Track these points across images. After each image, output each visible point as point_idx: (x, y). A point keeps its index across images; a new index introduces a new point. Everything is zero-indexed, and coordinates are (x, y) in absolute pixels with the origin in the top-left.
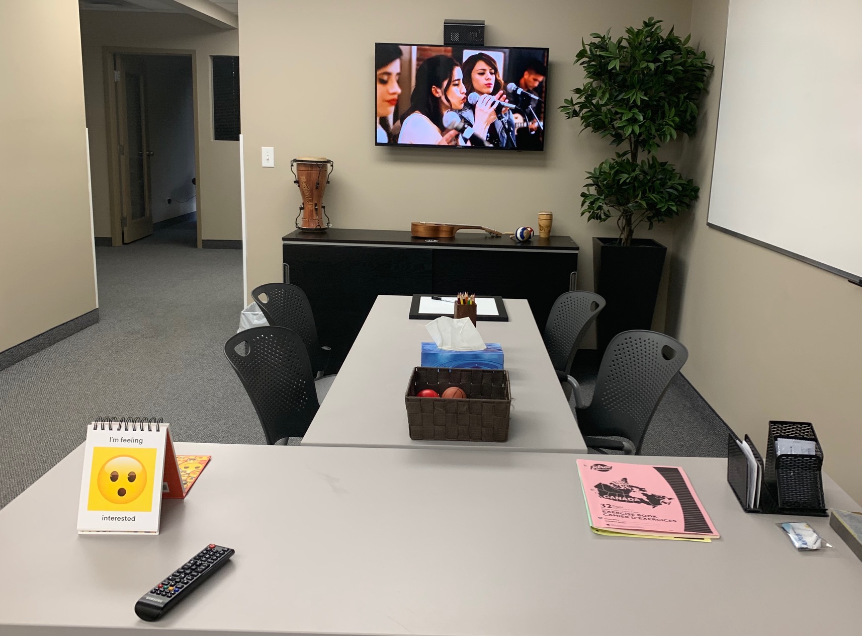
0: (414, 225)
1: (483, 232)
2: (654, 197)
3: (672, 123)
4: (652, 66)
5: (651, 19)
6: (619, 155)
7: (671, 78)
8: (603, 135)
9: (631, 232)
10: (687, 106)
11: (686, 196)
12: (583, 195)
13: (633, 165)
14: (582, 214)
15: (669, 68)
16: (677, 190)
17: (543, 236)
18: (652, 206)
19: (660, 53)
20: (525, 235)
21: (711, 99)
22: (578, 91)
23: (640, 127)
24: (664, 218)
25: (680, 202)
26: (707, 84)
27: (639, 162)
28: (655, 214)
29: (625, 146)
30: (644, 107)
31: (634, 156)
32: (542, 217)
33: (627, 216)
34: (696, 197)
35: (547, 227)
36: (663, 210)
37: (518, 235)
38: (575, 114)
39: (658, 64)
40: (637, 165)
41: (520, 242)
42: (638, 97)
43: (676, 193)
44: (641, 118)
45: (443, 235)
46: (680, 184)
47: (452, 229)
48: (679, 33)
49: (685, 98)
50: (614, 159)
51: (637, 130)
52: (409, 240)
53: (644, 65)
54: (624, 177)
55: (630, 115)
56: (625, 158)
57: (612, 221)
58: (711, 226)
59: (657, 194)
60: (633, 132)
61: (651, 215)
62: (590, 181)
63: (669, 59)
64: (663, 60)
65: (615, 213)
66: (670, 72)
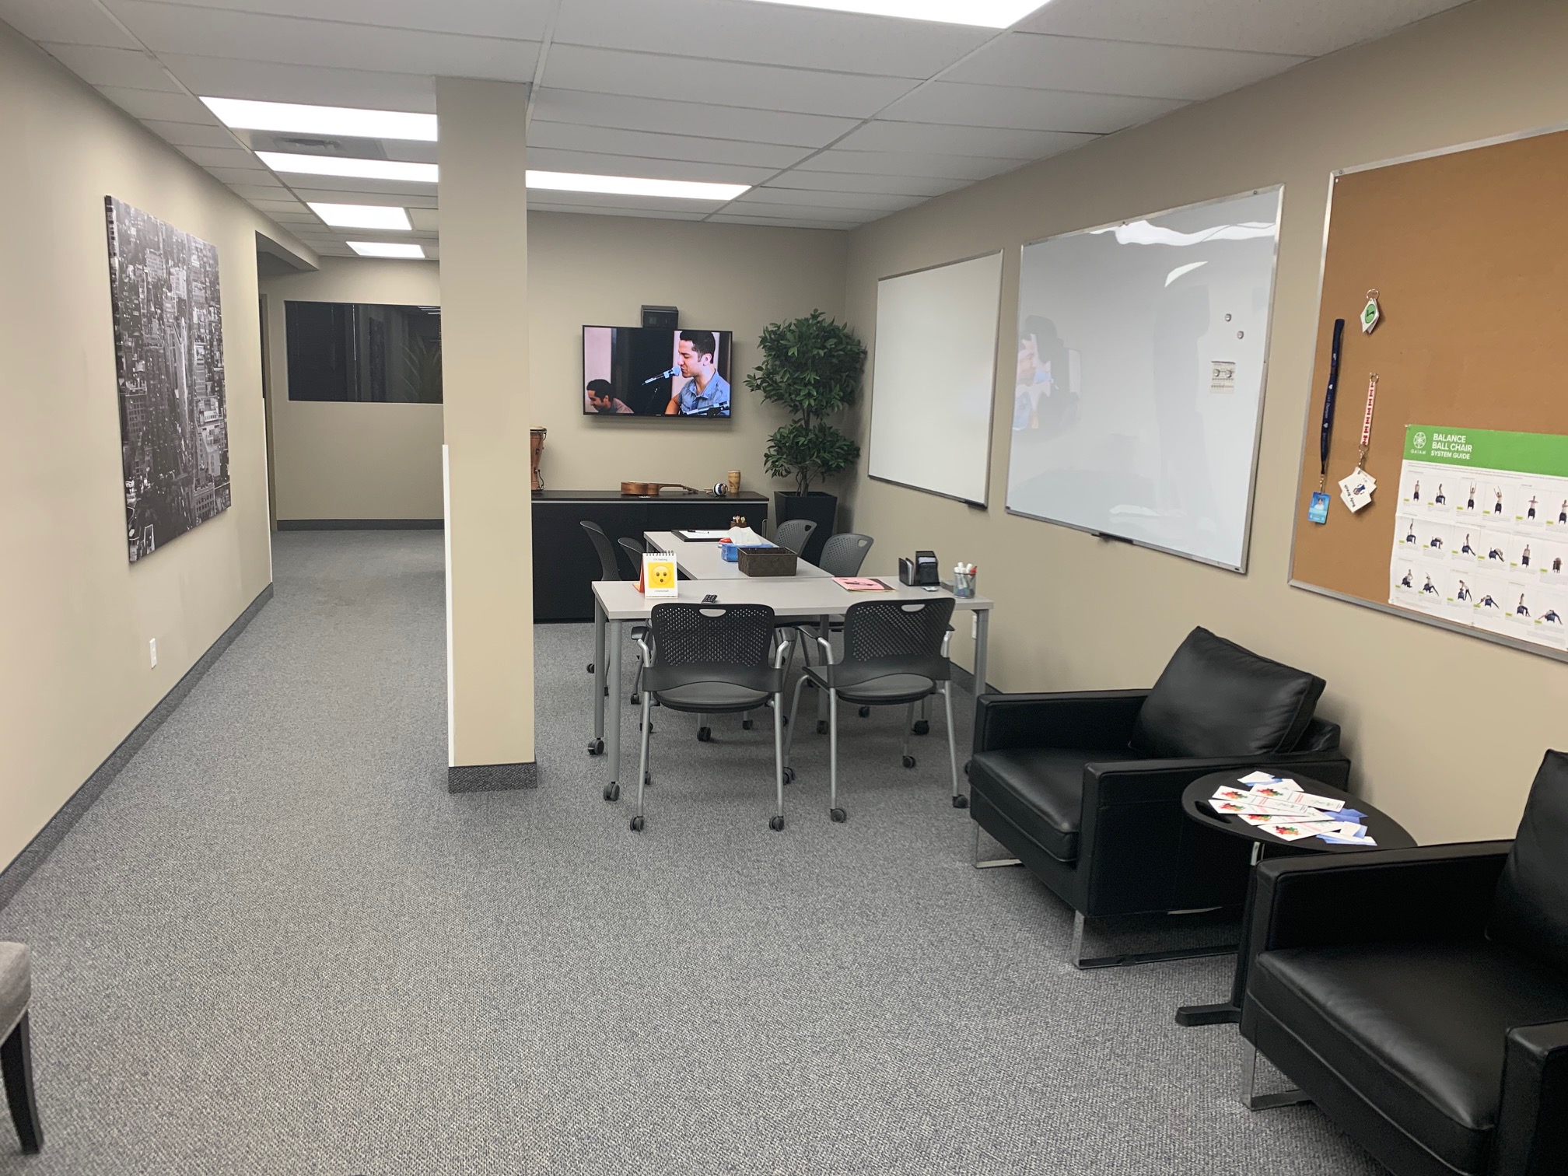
0: (623, 484)
1: (681, 489)
2: (826, 456)
3: (838, 397)
4: (822, 353)
5: (816, 310)
6: (796, 422)
7: (835, 361)
8: (783, 406)
9: (807, 486)
10: (848, 382)
11: (849, 454)
12: (766, 455)
13: (807, 429)
14: (767, 471)
15: (833, 353)
16: (843, 449)
17: (733, 491)
18: (825, 463)
19: (825, 341)
20: (722, 490)
21: (866, 377)
22: (759, 369)
23: (815, 400)
24: (833, 472)
25: (846, 460)
26: (863, 365)
27: (811, 427)
28: (827, 469)
29: (800, 415)
30: (817, 385)
31: (807, 422)
32: (731, 475)
33: (803, 471)
34: (858, 456)
35: (737, 483)
36: (834, 466)
37: (717, 491)
38: (758, 387)
39: (826, 350)
40: (810, 430)
41: (718, 496)
42: (812, 377)
43: (842, 452)
44: (815, 393)
45: (651, 492)
46: (845, 445)
47: (658, 487)
48: (839, 323)
49: (847, 376)
50: (792, 426)
51: (813, 403)
52: (619, 497)
53: (815, 352)
54: (802, 440)
55: (807, 391)
56: (799, 424)
57: (792, 477)
58: (872, 477)
59: (829, 453)
60: (809, 404)
61: (823, 471)
62: (772, 444)
63: (833, 346)
64: (829, 347)
65: (794, 470)
66: (834, 356)
